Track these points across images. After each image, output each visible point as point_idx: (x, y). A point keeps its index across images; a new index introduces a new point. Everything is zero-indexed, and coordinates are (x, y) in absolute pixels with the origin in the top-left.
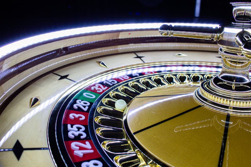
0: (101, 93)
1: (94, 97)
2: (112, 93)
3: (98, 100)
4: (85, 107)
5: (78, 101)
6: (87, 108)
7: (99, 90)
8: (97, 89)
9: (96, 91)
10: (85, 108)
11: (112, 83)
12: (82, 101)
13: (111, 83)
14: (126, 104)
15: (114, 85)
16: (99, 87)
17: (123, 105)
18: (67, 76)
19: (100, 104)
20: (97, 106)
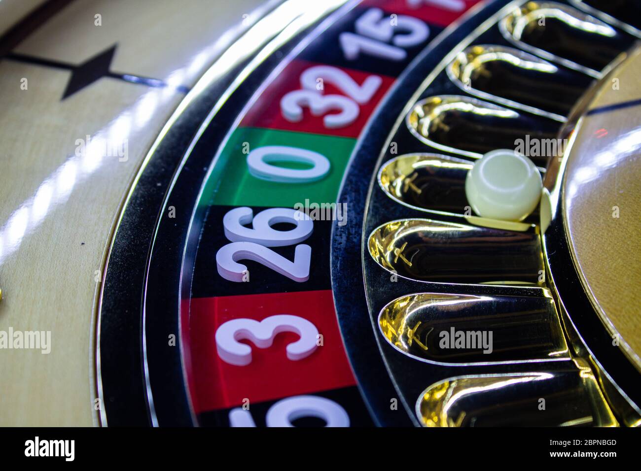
0: (351, 130)
1: (321, 165)
2: (419, 110)
3: (349, 180)
4: (287, 251)
5: (232, 222)
6: (304, 253)
7: (335, 111)
8: (319, 104)
9: (320, 118)
10: (291, 257)
11: (401, 40)
12: (256, 210)
13: (390, 43)
14: (537, 169)
15: (412, 51)
16: (330, 89)
17: (520, 188)
18: (108, 55)
19: (375, 210)
20: (359, 225)
